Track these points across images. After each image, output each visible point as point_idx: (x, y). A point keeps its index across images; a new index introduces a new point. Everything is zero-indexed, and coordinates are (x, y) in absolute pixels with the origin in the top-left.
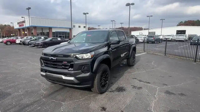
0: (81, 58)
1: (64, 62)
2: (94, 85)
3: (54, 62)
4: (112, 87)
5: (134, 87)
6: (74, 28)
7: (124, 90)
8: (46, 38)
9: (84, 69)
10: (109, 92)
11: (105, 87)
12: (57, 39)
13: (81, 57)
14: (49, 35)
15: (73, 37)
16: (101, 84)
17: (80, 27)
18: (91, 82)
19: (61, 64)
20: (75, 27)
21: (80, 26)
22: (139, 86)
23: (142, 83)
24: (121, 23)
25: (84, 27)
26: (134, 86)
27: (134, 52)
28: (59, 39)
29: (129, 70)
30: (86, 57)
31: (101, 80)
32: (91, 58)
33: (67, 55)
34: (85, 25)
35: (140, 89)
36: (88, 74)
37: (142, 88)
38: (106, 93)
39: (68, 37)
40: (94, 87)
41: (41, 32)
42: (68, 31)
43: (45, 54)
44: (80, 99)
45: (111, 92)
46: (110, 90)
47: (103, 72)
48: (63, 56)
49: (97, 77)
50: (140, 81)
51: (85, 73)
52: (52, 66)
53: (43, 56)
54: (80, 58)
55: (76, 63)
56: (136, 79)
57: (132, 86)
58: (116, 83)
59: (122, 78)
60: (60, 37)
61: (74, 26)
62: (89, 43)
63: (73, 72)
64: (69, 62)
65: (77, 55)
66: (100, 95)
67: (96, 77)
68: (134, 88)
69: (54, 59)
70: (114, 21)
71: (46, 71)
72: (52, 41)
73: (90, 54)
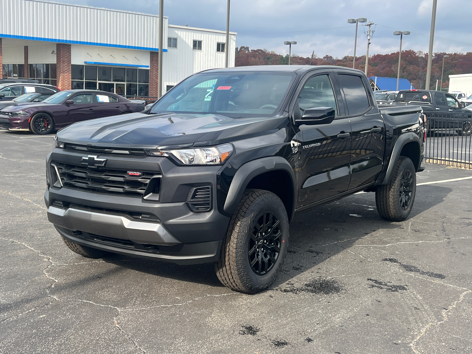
0: (188, 163)
1: (130, 173)
2: (227, 259)
3: (100, 170)
4: (294, 280)
5: (378, 284)
6: (171, 50)
7: (337, 290)
8: (44, 94)
9: (193, 197)
10: (279, 291)
11: (267, 272)
12: (95, 99)
13: (187, 159)
14: (55, 75)
15: (164, 92)
16: (252, 257)
17: (200, 48)
18: (214, 245)
19: (121, 179)
20: (175, 46)
21: (200, 42)
22: (394, 283)
23: (412, 274)
24: (401, 34)
25: (221, 47)
26: (376, 281)
27: (408, 161)
28: (104, 99)
29: (381, 233)
30: (204, 161)
31: (251, 243)
32: (221, 164)
33: (142, 150)
34: (223, 39)
35: (396, 290)
36: (206, 217)
37: (404, 288)
38: (270, 293)
39: (144, 91)
40: (227, 263)
41: (22, 62)
42: (144, 62)
43: (68, 146)
44: (175, 301)
45: (285, 291)
46: (284, 286)
47: (262, 217)
48: (127, 152)
49: (237, 229)
50: (408, 268)
51: (198, 212)
52: (90, 185)
53: (61, 152)
54: (185, 161)
55: (170, 175)
56: (395, 261)
57: (371, 282)
58: (314, 269)
59: (340, 255)
60: (107, 89)
61: (173, 42)
62: (218, 117)
63: (157, 206)
64: (147, 173)
65: (175, 152)
66: (245, 296)
67: (233, 229)
68: (373, 286)
69: (100, 162)
70: (364, 20)
71: (66, 203)
72: (71, 107)
73: (219, 151)
